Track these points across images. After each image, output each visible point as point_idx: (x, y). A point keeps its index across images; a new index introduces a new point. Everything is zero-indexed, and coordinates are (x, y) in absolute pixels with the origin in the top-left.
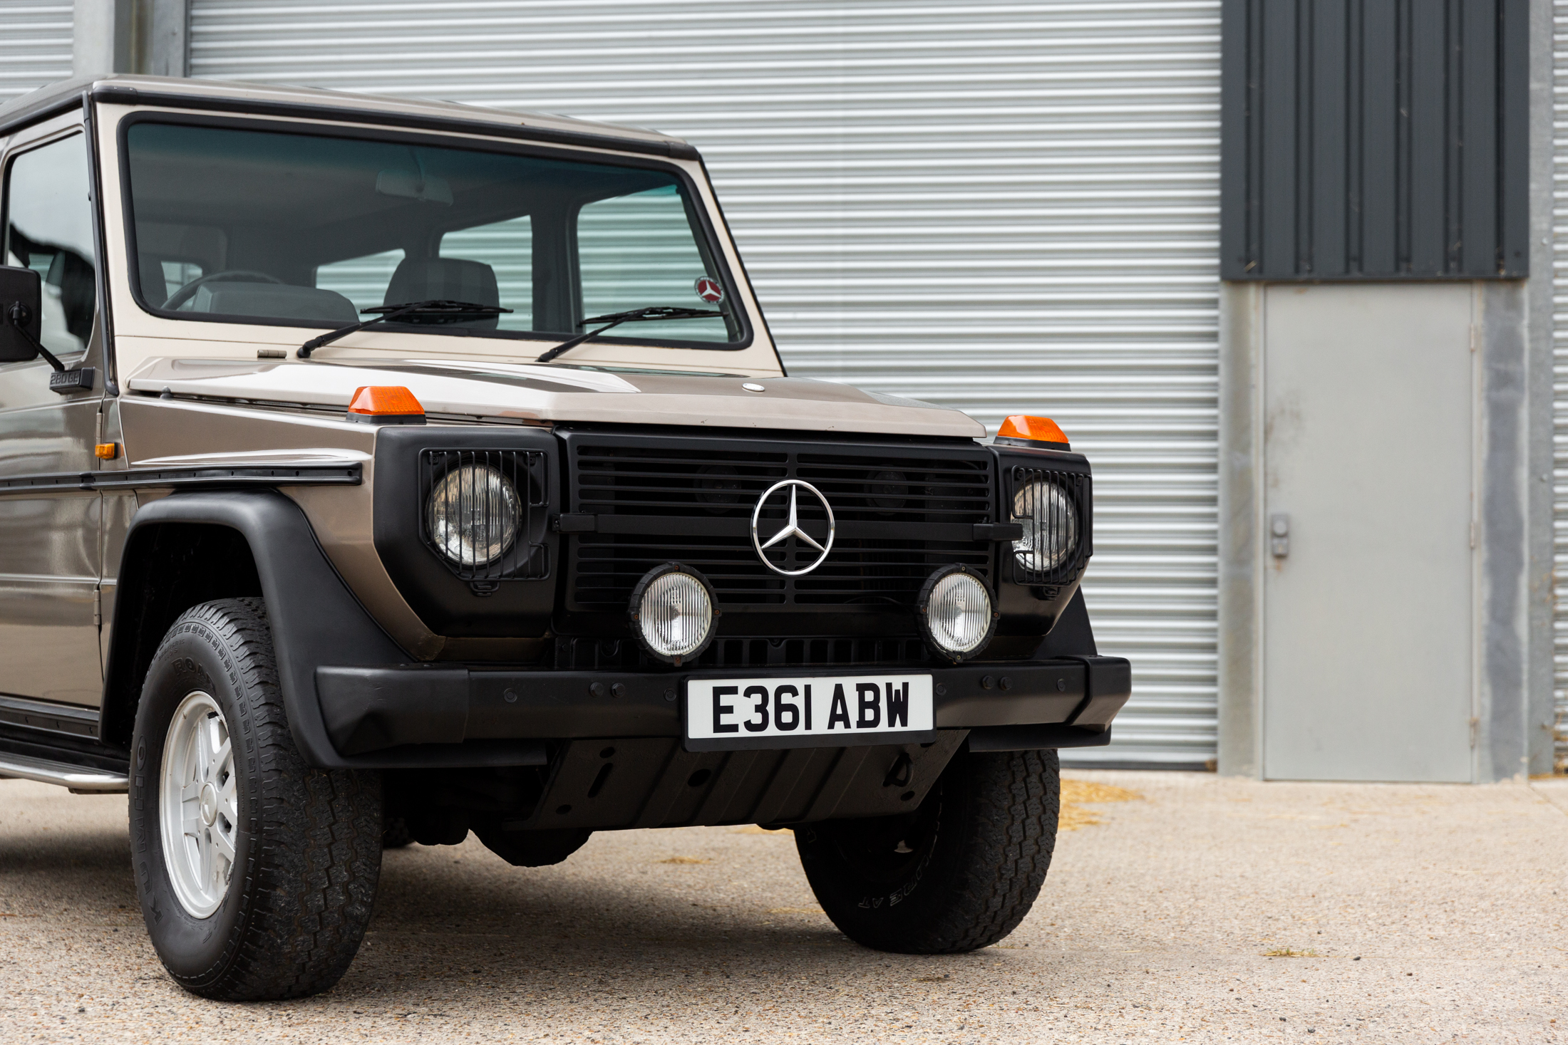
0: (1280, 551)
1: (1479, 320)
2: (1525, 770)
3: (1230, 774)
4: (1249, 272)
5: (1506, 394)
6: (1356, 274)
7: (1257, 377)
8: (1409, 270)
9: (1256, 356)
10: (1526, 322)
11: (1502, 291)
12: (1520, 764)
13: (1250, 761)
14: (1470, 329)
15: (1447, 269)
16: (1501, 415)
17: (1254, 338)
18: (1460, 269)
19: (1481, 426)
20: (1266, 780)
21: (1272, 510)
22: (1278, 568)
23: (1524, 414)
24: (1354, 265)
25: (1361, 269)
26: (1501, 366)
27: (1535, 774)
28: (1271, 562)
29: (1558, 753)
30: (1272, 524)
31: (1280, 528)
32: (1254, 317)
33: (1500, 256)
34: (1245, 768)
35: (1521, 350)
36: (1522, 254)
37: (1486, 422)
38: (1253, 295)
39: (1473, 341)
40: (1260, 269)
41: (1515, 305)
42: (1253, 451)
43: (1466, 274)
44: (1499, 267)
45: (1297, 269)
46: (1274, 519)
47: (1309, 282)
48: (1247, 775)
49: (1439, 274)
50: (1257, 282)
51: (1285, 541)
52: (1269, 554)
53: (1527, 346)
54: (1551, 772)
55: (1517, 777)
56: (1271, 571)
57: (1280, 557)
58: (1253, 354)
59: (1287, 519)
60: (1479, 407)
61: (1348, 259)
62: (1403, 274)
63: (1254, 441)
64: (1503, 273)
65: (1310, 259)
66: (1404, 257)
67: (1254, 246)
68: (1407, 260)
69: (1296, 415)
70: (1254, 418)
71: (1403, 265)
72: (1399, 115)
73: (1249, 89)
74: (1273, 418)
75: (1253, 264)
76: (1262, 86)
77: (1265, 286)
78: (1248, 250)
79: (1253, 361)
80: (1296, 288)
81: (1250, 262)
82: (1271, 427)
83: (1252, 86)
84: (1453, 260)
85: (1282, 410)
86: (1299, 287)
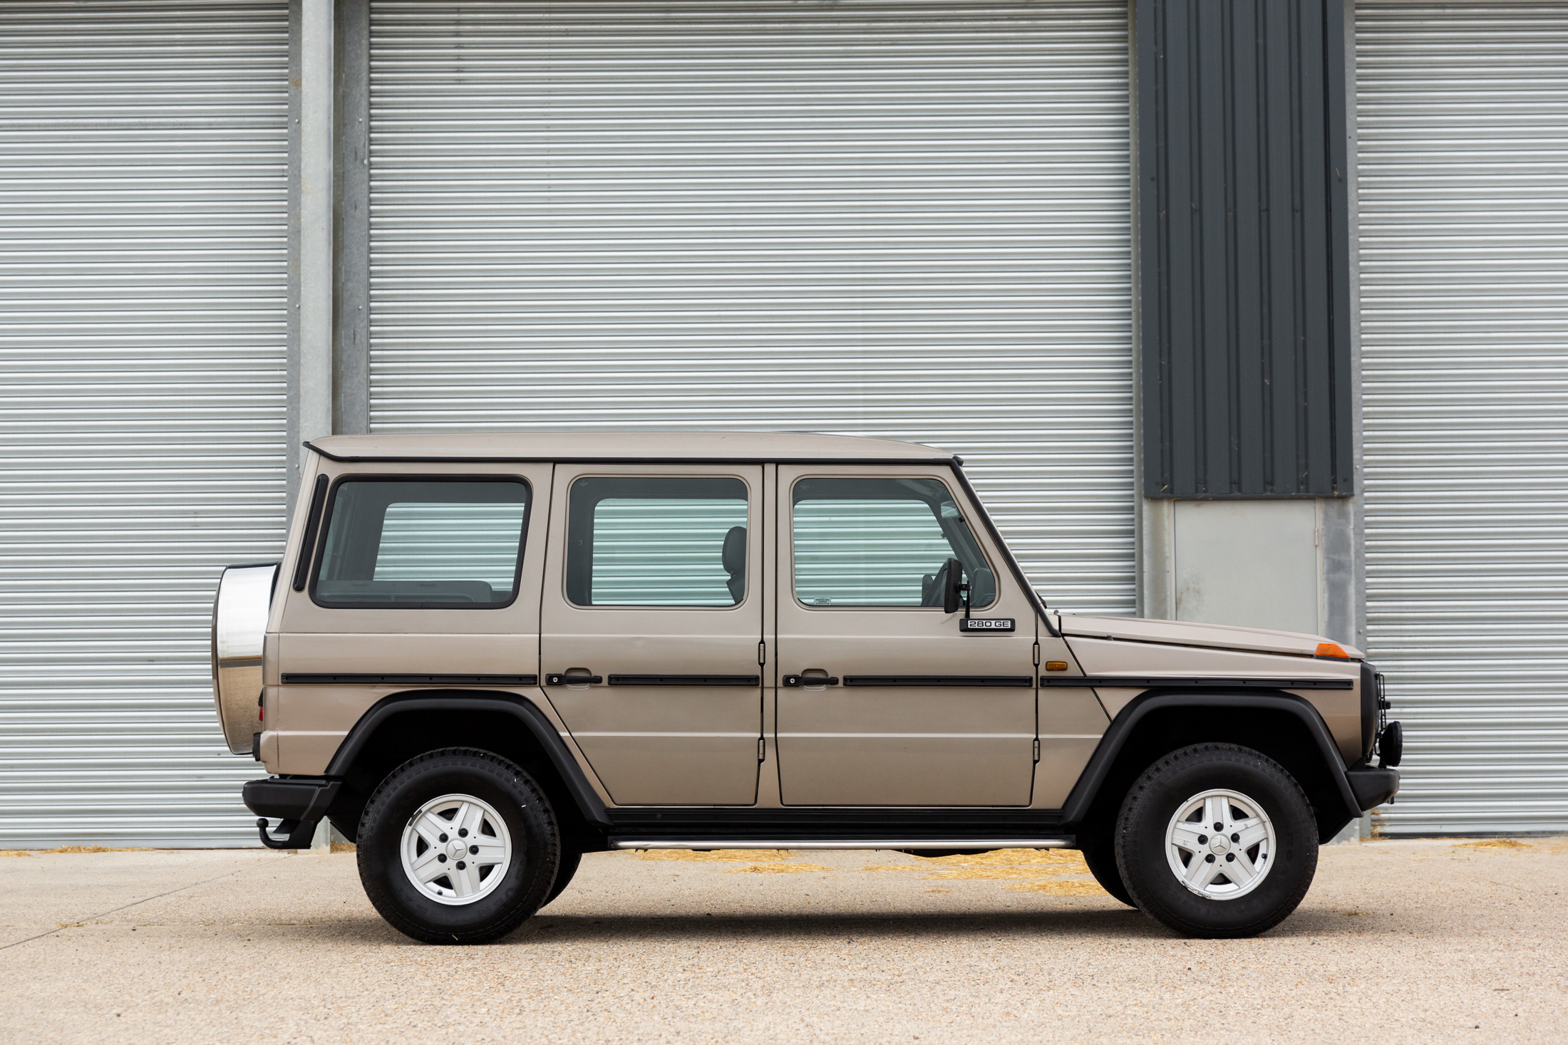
1: (1320, 525)
2: (1357, 835)
4: (1163, 491)
5: (1339, 576)
6: (1237, 494)
7: (1170, 565)
8: (1272, 491)
9: (1169, 551)
10: (1352, 527)
11: (1336, 505)
12: (1355, 830)
14: (1315, 532)
15: (1298, 490)
16: (1336, 591)
17: (1168, 538)
18: (1307, 491)
19: (1323, 598)
23: (1352, 590)
24: (1235, 487)
25: (1240, 490)
26: (1336, 557)
27: (1362, 839)
29: (1374, 823)
32: (1168, 524)
33: (1334, 481)
35: (1349, 545)
36: (1349, 481)
37: (1326, 595)
38: (1166, 508)
39: (1317, 540)
40: (1171, 490)
41: (1343, 515)
43: (1311, 494)
44: (1333, 489)
45: (1197, 491)
47: (1205, 499)
49: (1294, 494)
50: (1169, 499)
53: (1353, 543)
54: (1369, 837)
55: (1352, 839)
58: (1167, 549)
60: (1321, 585)
61: (1231, 483)
62: (1269, 494)
63: (1169, 610)
64: (1336, 493)
65: (1205, 483)
66: (1269, 482)
67: (1167, 475)
68: (1272, 484)
69: (1198, 592)
70: (1168, 593)
71: (1269, 487)
72: (1263, 383)
73: (1161, 364)
74: (1182, 593)
75: (1166, 486)
76: (1170, 363)
77: (1174, 501)
78: (1162, 476)
79: (1168, 554)
80: (1196, 503)
81: (1164, 485)
82: (1181, 600)
83: (1163, 363)
84: (1302, 483)
85: (1188, 588)
86: (1198, 502)
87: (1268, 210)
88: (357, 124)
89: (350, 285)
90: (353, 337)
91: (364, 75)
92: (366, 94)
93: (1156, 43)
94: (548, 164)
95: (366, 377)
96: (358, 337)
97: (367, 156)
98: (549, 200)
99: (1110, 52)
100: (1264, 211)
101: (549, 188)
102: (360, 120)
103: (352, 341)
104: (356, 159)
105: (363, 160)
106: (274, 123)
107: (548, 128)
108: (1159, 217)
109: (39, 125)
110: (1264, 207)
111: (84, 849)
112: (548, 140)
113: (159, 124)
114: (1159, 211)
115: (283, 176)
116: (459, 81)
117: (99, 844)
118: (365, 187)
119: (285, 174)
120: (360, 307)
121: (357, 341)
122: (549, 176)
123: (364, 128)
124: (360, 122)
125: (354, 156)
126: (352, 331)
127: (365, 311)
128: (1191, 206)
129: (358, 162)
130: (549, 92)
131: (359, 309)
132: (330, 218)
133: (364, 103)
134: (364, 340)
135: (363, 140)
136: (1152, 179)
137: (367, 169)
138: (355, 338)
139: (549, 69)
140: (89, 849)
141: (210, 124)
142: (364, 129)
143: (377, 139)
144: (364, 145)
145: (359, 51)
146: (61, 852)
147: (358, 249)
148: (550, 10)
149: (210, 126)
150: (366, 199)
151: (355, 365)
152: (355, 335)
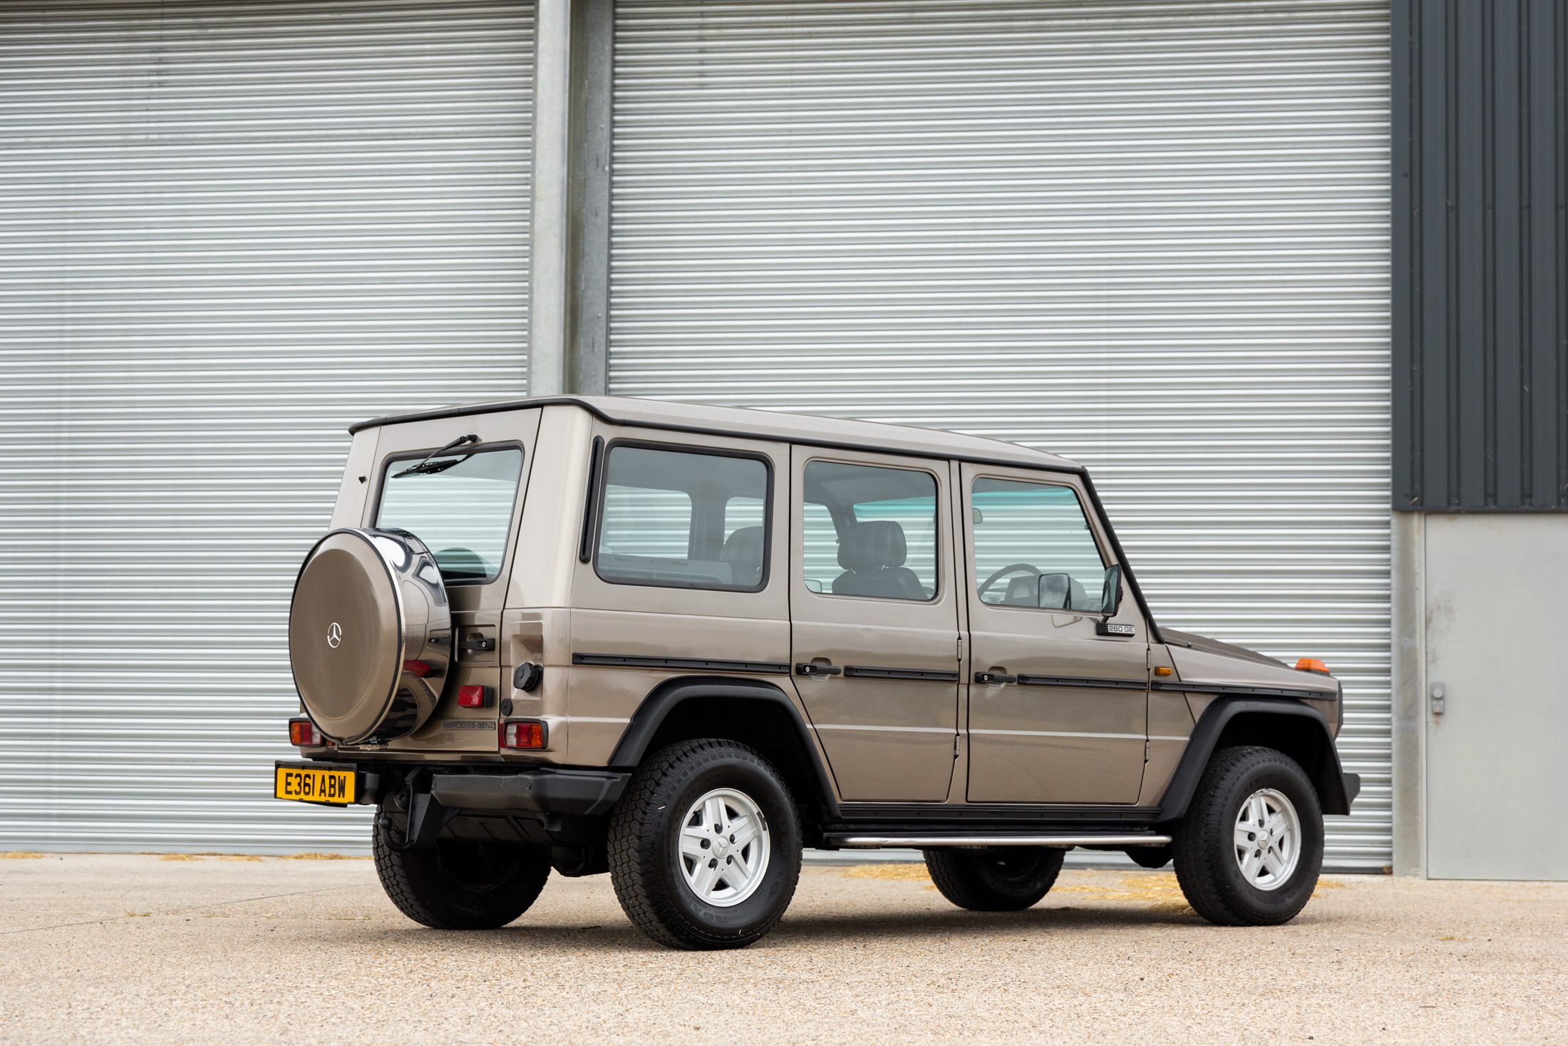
0: (1438, 710)
3: (1402, 875)
4: (1413, 504)
6: (1492, 507)
7: (1420, 582)
8: (1531, 504)
9: (1419, 566)
13: (1417, 865)
15: (1559, 503)
17: (1418, 553)
20: (1430, 879)
21: (1431, 680)
22: (1437, 722)
24: (1490, 499)
25: (1495, 503)
28: (1431, 718)
30: (1432, 690)
31: (1438, 693)
32: (1418, 538)
34: (1413, 870)
38: (1416, 521)
40: (1422, 503)
42: (1418, 636)
45: (1449, 504)
46: (1434, 686)
47: (1458, 512)
48: (1415, 876)
49: (1553, 507)
50: (1420, 512)
51: (1442, 702)
52: (1429, 712)
56: (1431, 724)
57: (1438, 714)
58: (1416, 565)
59: (1442, 686)
61: (1486, 495)
62: (1526, 507)
63: (1418, 629)
65: (1458, 495)
66: (1527, 495)
67: (1417, 486)
68: (1530, 496)
69: (1449, 610)
70: (1417, 612)
71: (1527, 500)
72: (1522, 390)
73: (1412, 370)
74: (1432, 612)
75: (1416, 499)
76: (1422, 369)
77: (1425, 515)
78: (1412, 488)
79: (1417, 570)
80: (1447, 517)
81: (1414, 497)
82: (1431, 618)
83: (1414, 368)
84: (1564, 496)
85: (1439, 606)
86: (1451, 516)
87: (1529, 206)
88: (599, 130)
89: (590, 292)
90: (591, 345)
91: (607, 81)
92: (608, 100)
93: (1411, 32)
94: (790, 169)
95: (604, 385)
96: (596, 345)
97: (608, 163)
98: (790, 205)
99: (1370, 44)
100: (1525, 208)
101: (790, 193)
102: (602, 126)
103: (591, 349)
104: (597, 166)
105: (604, 167)
106: (519, 131)
107: (790, 132)
108: (1411, 215)
109: (293, 137)
110: (1525, 203)
111: (320, 856)
112: (789, 144)
113: (408, 134)
114: (1412, 209)
115: (527, 184)
116: (702, 86)
117: (336, 852)
118: (606, 194)
119: (529, 182)
120: (599, 315)
121: (596, 349)
122: (790, 181)
123: (606, 134)
124: (602, 129)
125: (595, 163)
126: (591, 339)
127: (604, 319)
128: (1447, 204)
129: (600, 168)
130: (792, 96)
131: (599, 317)
132: (562, 225)
133: (607, 109)
134: (603, 349)
135: (606, 147)
136: (1405, 175)
137: (608, 175)
138: (593, 346)
139: (791, 72)
140: (326, 857)
141: (457, 133)
142: (606, 136)
143: (619, 146)
144: (606, 153)
145: (602, 58)
146: (297, 858)
147: (598, 257)
148: (793, 12)
149: (457, 135)
150: (607, 207)
151: (593, 373)
152: (593, 343)
